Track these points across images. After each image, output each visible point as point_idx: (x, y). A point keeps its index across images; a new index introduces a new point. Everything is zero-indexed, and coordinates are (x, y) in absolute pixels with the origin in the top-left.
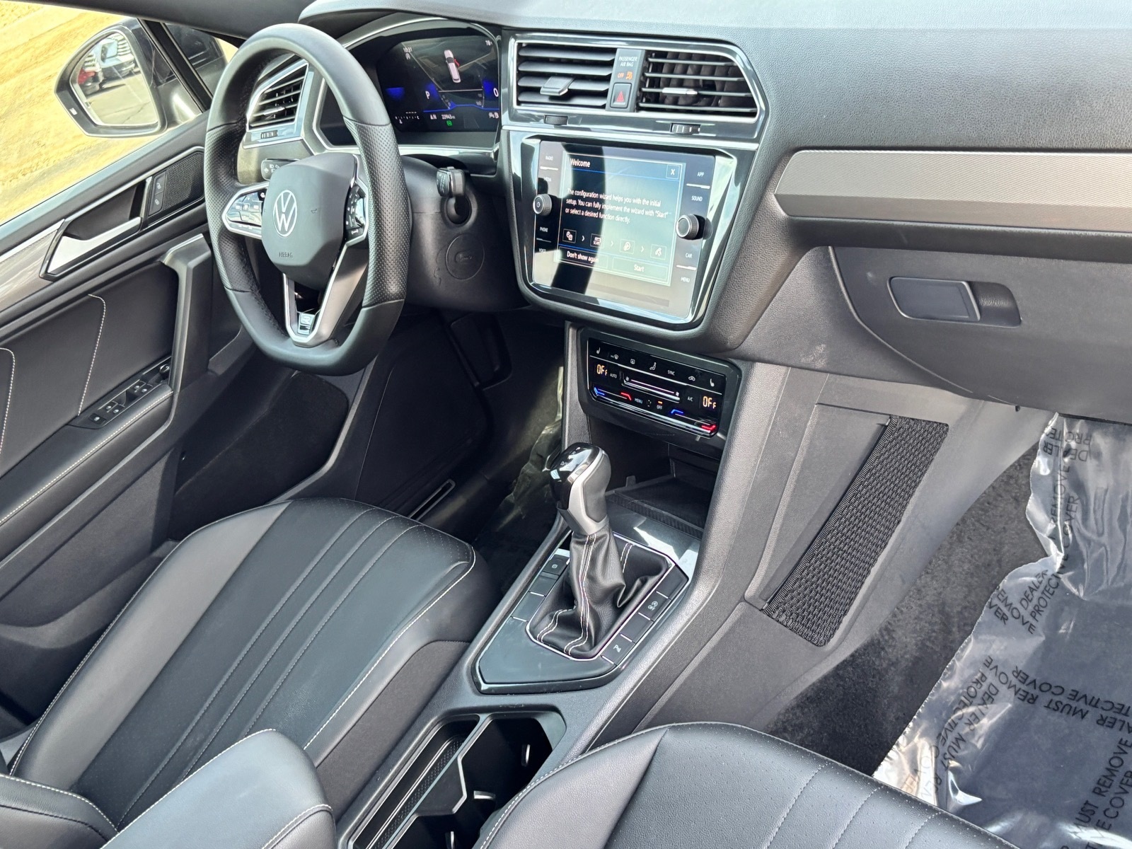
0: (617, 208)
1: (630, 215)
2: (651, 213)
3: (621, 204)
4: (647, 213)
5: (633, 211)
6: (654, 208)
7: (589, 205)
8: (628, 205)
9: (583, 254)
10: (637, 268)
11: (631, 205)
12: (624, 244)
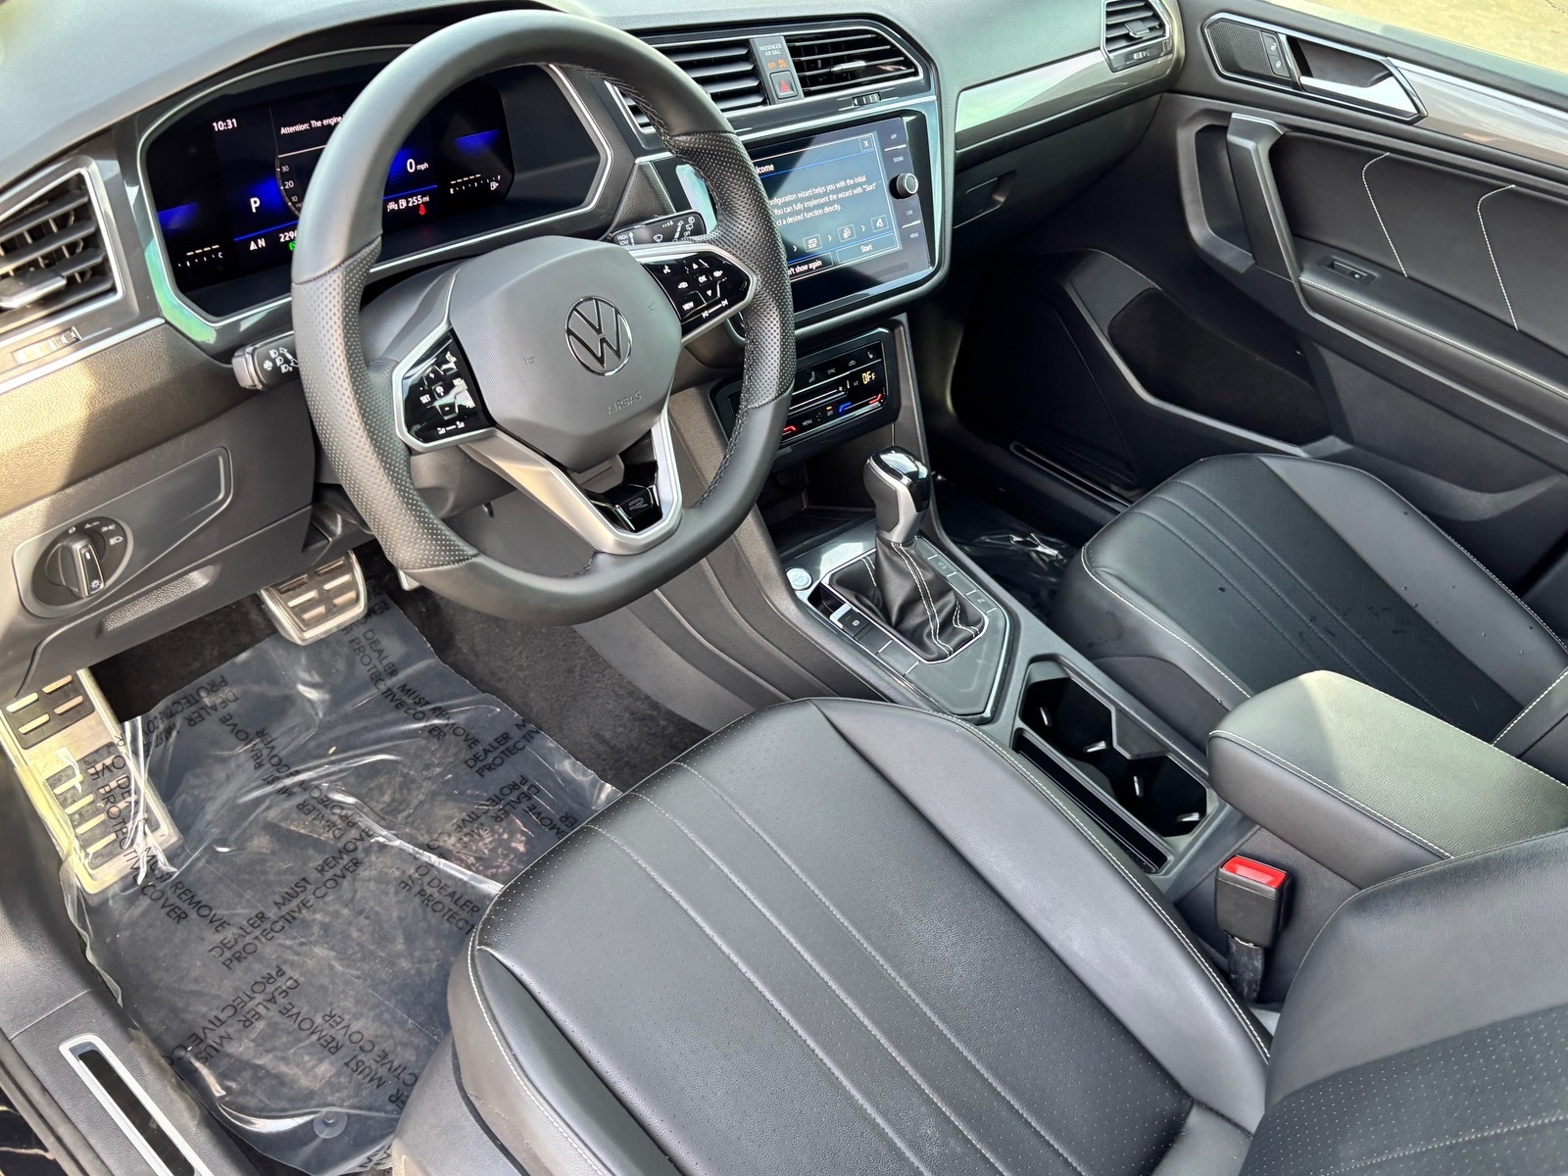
0: (822, 200)
1: (838, 201)
2: (859, 190)
3: (826, 194)
4: (855, 192)
5: (840, 196)
6: (861, 184)
7: (789, 210)
8: (833, 192)
9: (800, 265)
10: (865, 249)
11: (837, 191)
12: (842, 232)
